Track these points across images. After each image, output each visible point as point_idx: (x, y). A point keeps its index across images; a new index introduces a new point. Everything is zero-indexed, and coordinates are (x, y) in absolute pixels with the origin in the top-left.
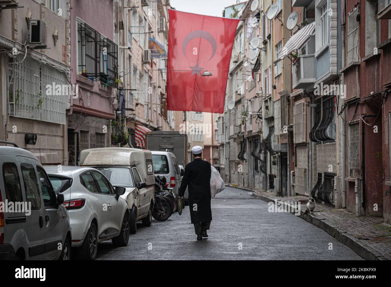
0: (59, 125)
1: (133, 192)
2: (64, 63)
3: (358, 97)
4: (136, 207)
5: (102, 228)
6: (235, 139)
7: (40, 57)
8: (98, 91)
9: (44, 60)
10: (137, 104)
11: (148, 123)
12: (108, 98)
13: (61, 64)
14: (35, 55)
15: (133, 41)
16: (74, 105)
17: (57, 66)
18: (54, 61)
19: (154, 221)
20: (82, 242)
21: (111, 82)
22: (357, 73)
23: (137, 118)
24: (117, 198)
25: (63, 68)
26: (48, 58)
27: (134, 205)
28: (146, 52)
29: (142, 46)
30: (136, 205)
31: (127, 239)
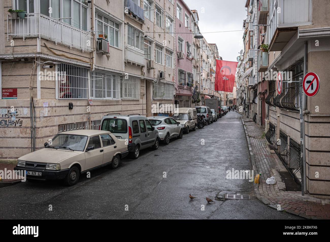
0: (172, 100)
1: (188, 122)
2: (173, 82)
3: (261, 92)
4: (189, 126)
5: (171, 135)
6: (240, 98)
7: (164, 81)
8: (186, 88)
9: (165, 82)
10: (205, 89)
11: (209, 94)
12: (190, 90)
13: (172, 82)
14: (162, 81)
15: (203, 70)
16: (176, 94)
17: (170, 83)
18: (169, 82)
19: (197, 129)
20: (164, 139)
21: (191, 85)
22: (261, 84)
23: (204, 93)
24: (178, 125)
25: (172, 83)
26: (166, 81)
27: (188, 125)
28: (208, 73)
29: (207, 71)
30: (189, 125)
31: (182, 136)
